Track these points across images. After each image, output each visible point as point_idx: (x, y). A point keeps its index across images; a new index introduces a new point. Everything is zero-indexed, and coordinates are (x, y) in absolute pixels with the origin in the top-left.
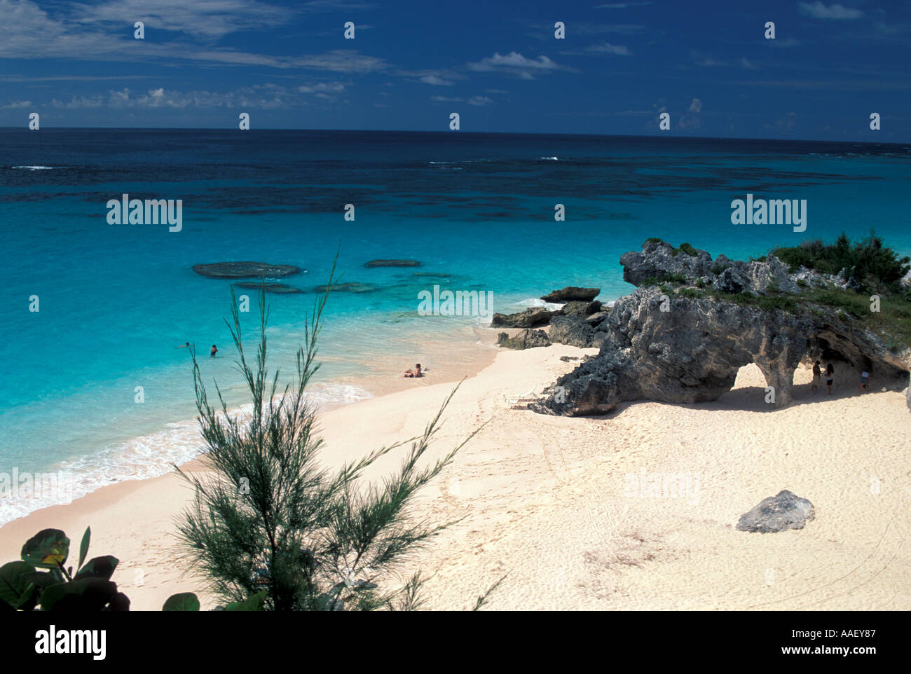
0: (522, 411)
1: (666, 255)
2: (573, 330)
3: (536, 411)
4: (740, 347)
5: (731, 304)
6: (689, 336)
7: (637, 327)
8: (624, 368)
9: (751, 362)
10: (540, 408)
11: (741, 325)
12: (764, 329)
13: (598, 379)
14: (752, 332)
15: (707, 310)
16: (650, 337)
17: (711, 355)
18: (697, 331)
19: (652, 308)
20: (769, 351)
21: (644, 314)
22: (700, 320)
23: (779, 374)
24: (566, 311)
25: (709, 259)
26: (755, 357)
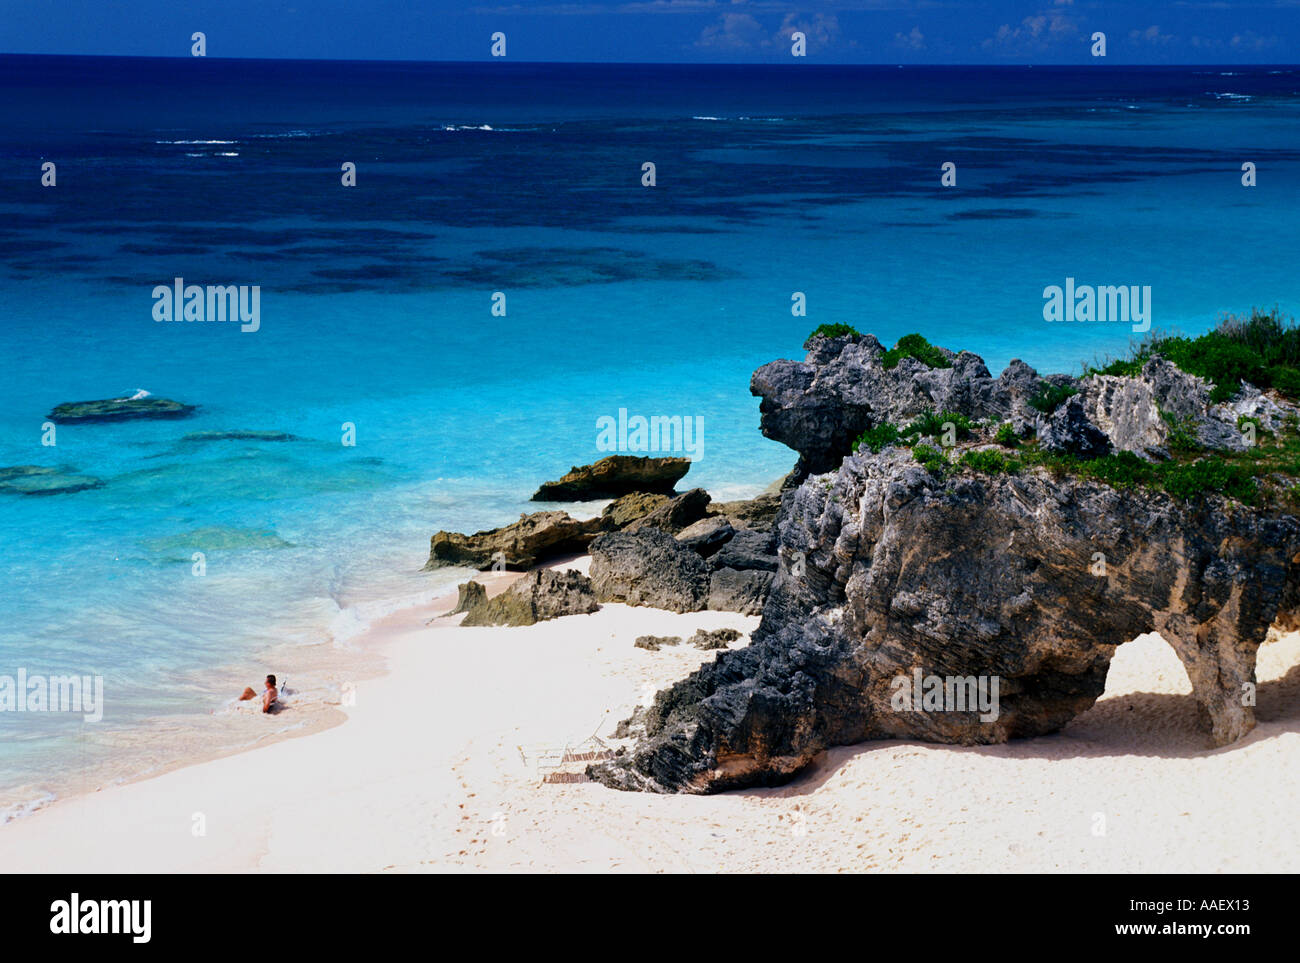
0: (575, 786)
1: (867, 367)
2: (654, 568)
3: (613, 784)
4: (1122, 594)
5: (1096, 486)
6: (992, 572)
7: (859, 550)
8: (832, 659)
9: (1148, 631)
10: (620, 774)
11: (1123, 537)
12: (1179, 545)
13: (770, 692)
14: (1151, 553)
15: (1035, 503)
16: (893, 577)
17: (1048, 617)
18: (1011, 558)
19: (897, 502)
20: (1194, 601)
21: (876, 518)
22: (1017, 527)
23: (1219, 660)
24: (618, 519)
25: (983, 372)
26: (1159, 617)
